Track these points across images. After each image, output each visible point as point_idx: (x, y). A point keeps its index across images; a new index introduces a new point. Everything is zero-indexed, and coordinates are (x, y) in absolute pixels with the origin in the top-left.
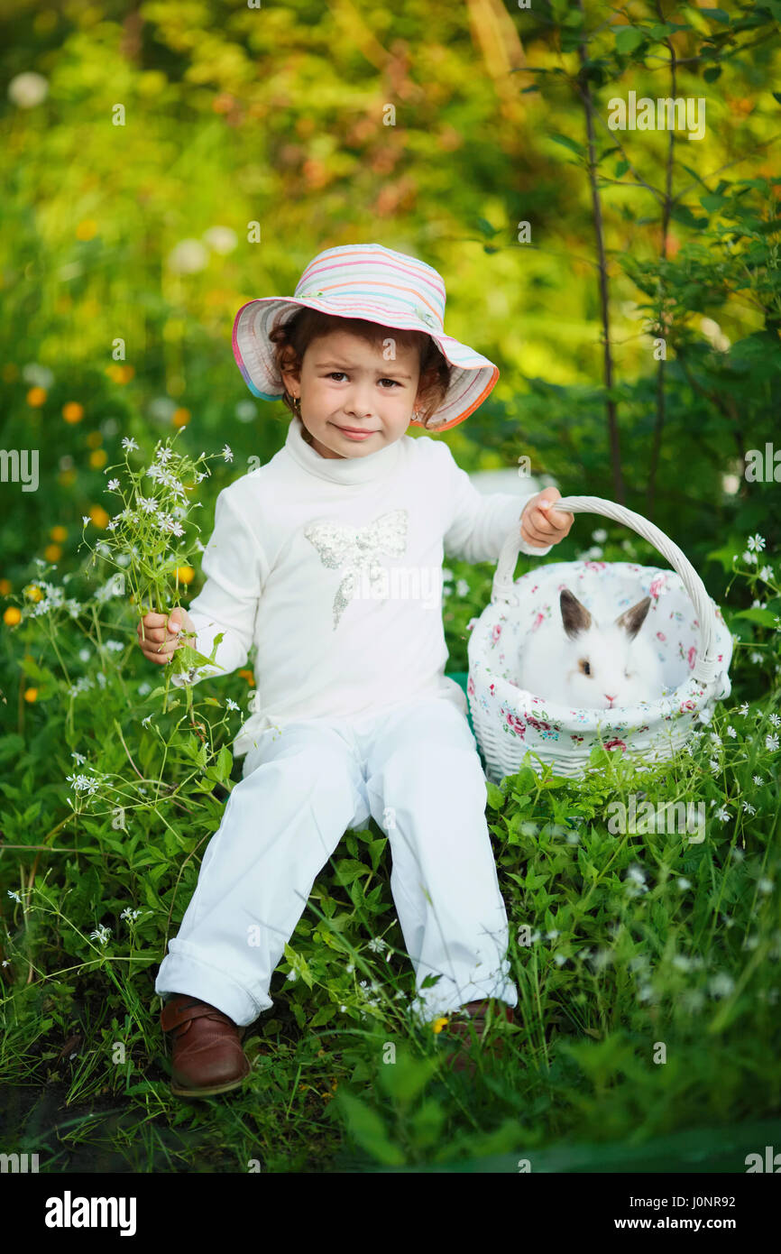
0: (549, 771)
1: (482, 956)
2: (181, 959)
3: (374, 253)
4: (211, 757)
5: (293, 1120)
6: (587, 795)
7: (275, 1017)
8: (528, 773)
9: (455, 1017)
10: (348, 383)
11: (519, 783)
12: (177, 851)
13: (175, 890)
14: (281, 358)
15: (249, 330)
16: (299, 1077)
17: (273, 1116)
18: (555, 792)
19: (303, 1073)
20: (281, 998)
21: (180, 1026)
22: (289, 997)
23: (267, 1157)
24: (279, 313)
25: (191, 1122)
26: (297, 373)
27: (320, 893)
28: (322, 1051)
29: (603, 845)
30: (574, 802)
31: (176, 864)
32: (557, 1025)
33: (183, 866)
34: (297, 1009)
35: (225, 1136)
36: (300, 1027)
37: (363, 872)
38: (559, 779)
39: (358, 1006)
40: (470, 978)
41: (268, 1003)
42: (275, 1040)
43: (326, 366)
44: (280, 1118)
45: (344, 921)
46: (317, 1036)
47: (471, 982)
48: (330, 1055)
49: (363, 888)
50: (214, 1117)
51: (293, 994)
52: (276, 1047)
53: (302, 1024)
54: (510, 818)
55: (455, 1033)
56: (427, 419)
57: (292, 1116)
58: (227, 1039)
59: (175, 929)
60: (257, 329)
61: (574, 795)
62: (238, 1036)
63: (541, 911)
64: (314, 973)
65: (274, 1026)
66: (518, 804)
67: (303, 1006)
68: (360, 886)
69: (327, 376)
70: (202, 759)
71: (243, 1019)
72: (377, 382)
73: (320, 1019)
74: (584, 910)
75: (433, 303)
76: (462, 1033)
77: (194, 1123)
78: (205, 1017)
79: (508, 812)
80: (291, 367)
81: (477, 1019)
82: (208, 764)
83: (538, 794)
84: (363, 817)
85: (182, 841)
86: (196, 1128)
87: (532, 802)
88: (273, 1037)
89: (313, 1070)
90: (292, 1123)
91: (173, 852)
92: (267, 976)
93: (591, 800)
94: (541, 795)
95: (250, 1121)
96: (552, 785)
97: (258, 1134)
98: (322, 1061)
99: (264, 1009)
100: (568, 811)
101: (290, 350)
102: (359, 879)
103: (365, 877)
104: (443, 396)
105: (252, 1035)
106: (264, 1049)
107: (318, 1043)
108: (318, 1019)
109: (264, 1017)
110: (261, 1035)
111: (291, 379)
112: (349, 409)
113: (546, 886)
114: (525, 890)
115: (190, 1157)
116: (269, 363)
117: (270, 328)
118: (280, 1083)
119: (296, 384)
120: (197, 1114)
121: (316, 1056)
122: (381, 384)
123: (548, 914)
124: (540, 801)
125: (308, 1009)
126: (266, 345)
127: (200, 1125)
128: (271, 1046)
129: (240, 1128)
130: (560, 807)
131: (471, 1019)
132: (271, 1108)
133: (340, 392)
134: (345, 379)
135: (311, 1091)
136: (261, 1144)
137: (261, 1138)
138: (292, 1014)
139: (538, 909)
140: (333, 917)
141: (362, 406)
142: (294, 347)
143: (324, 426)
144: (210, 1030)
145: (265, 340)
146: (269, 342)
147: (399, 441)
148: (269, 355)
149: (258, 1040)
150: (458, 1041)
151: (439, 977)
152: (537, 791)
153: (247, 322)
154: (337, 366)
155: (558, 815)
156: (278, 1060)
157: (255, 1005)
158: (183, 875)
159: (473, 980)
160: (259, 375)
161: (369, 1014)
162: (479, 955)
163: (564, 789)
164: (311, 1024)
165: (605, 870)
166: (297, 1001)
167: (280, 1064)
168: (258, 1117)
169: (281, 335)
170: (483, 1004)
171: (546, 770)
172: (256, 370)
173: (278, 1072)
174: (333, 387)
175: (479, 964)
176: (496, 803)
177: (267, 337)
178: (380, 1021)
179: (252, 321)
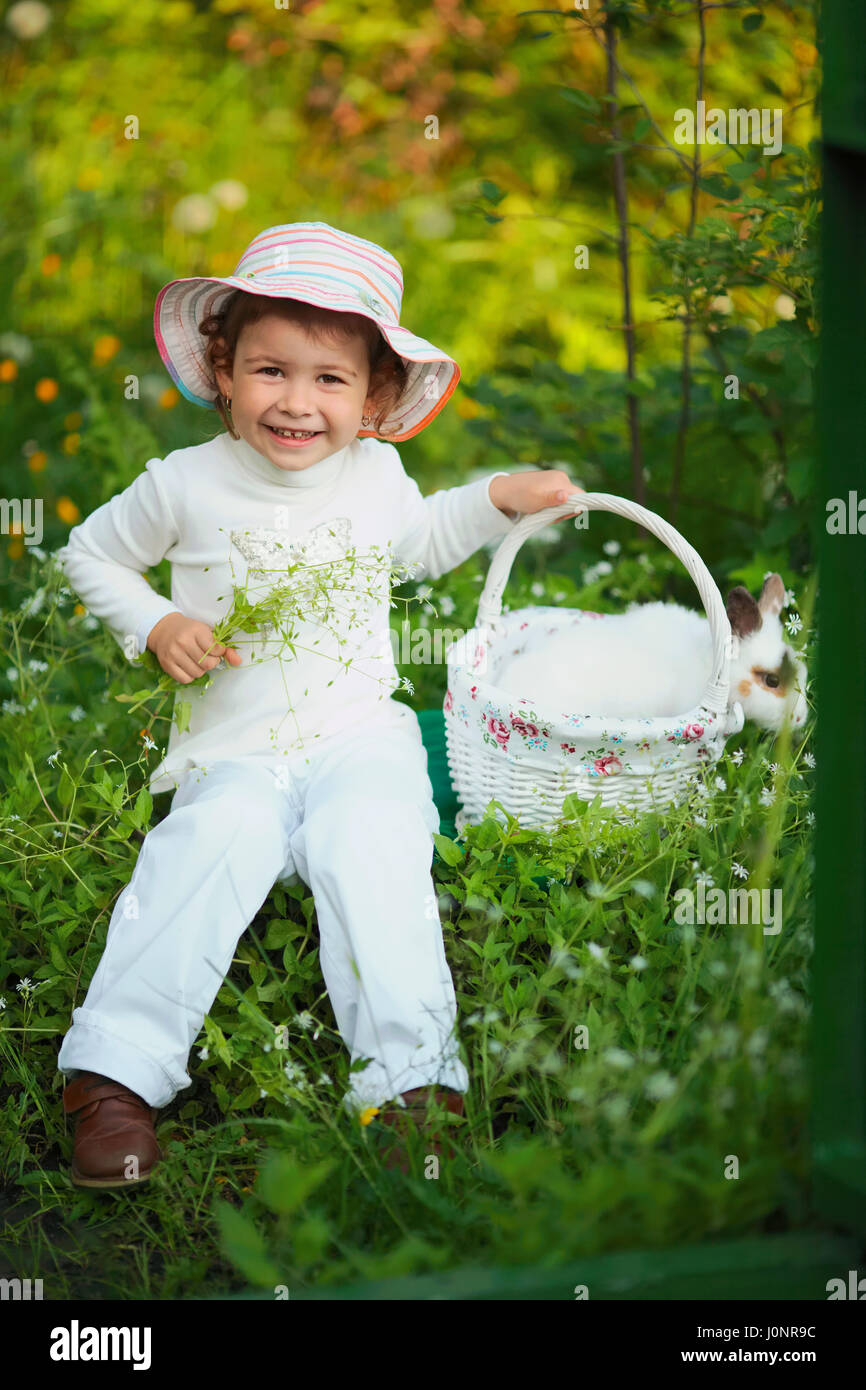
0: (515, 824)
1: (425, 1036)
2: (87, 1031)
3: (316, 231)
4: (126, 801)
5: (203, 1219)
6: (560, 851)
7: (195, 1098)
8: (492, 824)
9: (390, 1105)
10: (283, 379)
11: (481, 836)
12: (88, 906)
13: (85, 950)
14: (212, 351)
15: (175, 319)
16: (212, 1169)
17: (180, 1214)
18: (521, 847)
19: (218, 1163)
20: (203, 1076)
21: (84, 1108)
22: (212, 1075)
23: (170, 1262)
24: (208, 300)
25: (88, 1218)
26: (229, 369)
27: (250, 958)
28: (244, 1139)
29: (572, 909)
30: (544, 858)
31: (89, 921)
32: (515, 1115)
33: (95, 922)
34: (219, 1089)
35: (126, 1234)
36: (221, 1109)
37: (298, 934)
38: (526, 832)
39: (281, 1089)
40: (410, 1062)
41: (186, 1081)
42: (191, 1125)
43: (257, 360)
44: (188, 1215)
45: (275, 990)
46: (241, 1122)
47: (411, 1066)
48: (254, 1144)
49: (297, 953)
50: (115, 1213)
51: (216, 1072)
52: (191, 1133)
53: (224, 1108)
54: (469, 877)
55: (390, 1125)
56: (380, 425)
57: (202, 1214)
58: (140, 1124)
59: (82, 994)
60: (185, 319)
61: (544, 851)
62: (150, 1119)
63: (500, 983)
64: (235, 1049)
65: (193, 1109)
66: (478, 861)
67: (227, 1086)
68: (293, 950)
69: (261, 371)
70: (118, 802)
71: (156, 1099)
72: (317, 379)
73: (241, 1102)
74: (548, 985)
75: (385, 290)
76: (398, 1124)
77: (93, 1219)
78: (116, 1098)
79: (468, 870)
80: (222, 362)
81: (415, 1108)
82: (124, 807)
83: (503, 849)
84: (290, 872)
85: (93, 895)
86: (95, 1224)
87: (496, 858)
88: (189, 1121)
89: (234, 1160)
90: (201, 1222)
91: (83, 908)
92: (184, 1050)
93: (562, 857)
94: (506, 850)
95: (154, 1220)
96: (519, 839)
97: (161, 1235)
98: (243, 1149)
99: (182, 1088)
100: (536, 869)
101: (221, 342)
102: (292, 942)
103: (300, 940)
104: (398, 397)
105: (168, 1118)
106: (179, 1135)
107: (242, 1131)
108: (241, 1101)
109: (182, 1097)
110: (177, 1119)
111: (225, 377)
112: (282, 407)
113: (508, 954)
114: (483, 959)
115: (83, 1259)
116: (199, 357)
117: (200, 319)
118: (194, 1174)
119: (229, 383)
120: (96, 1209)
121: (237, 1143)
122: (321, 380)
123: (508, 987)
124: (505, 857)
125: (233, 1089)
126: (196, 338)
127: (99, 1221)
128: (186, 1132)
129: (141, 1229)
130: (526, 866)
131: (407, 1108)
132: (177, 1204)
133: (273, 388)
134: (279, 374)
135: (228, 1186)
136: (163, 1245)
137: (165, 1239)
138: (213, 1095)
139: (497, 982)
140: (262, 986)
141: (298, 405)
142: (225, 338)
143: (254, 427)
144: (121, 1113)
145: (194, 333)
146: (199, 335)
147: (347, 448)
148: (201, 350)
149: (173, 1124)
150: (393, 1134)
151: (370, 1060)
152: (501, 846)
153: (171, 310)
154: (268, 359)
155: (524, 873)
156: (192, 1147)
157: (171, 1083)
158: (94, 932)
159: (413, 1064)
160: (189, 374)
161: (293, 1100)
162: (421, 1035)
163: (532, 843)
164: (232, 1107)
165: (573, 938)
166: (220, 1079)
167: (194, 1152)
168: (163, 1215)
169: (213, 327)
170: (421, 1092)
171: (511, 822)
172: (184, 368)
173: (191, 1161)
174: (266, 383)
175: (420, 1046)
176: (453, 859)
177: (196, 329)
178: (304, 1108)
179: (177, 309)
